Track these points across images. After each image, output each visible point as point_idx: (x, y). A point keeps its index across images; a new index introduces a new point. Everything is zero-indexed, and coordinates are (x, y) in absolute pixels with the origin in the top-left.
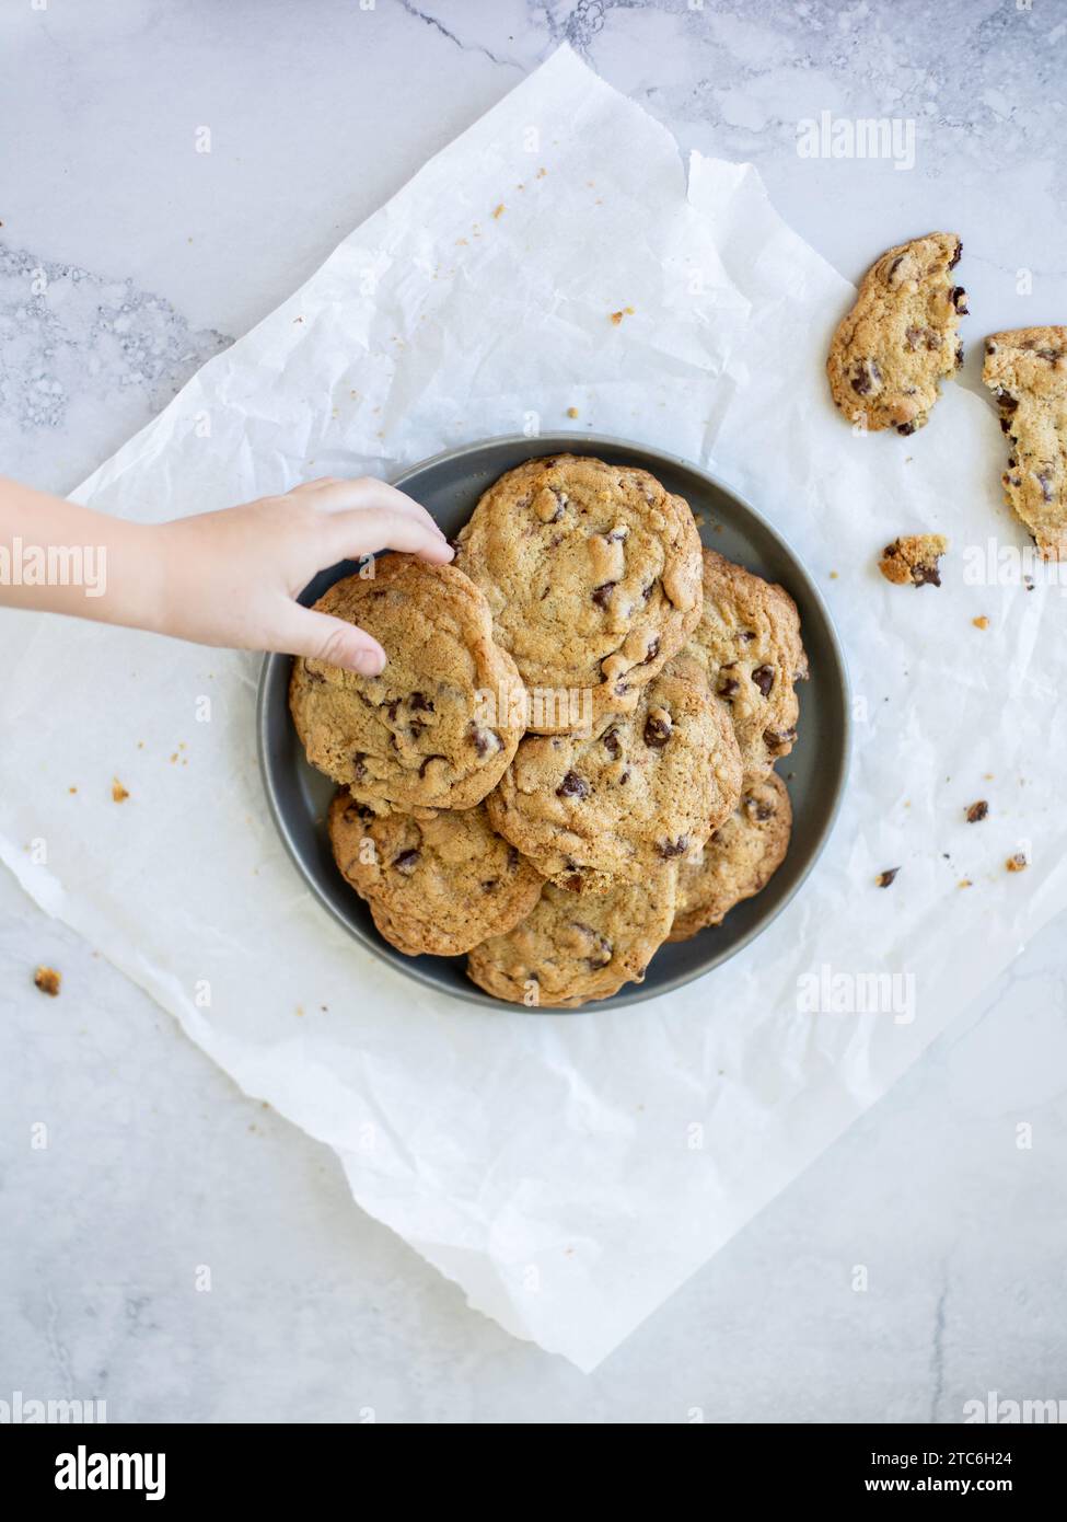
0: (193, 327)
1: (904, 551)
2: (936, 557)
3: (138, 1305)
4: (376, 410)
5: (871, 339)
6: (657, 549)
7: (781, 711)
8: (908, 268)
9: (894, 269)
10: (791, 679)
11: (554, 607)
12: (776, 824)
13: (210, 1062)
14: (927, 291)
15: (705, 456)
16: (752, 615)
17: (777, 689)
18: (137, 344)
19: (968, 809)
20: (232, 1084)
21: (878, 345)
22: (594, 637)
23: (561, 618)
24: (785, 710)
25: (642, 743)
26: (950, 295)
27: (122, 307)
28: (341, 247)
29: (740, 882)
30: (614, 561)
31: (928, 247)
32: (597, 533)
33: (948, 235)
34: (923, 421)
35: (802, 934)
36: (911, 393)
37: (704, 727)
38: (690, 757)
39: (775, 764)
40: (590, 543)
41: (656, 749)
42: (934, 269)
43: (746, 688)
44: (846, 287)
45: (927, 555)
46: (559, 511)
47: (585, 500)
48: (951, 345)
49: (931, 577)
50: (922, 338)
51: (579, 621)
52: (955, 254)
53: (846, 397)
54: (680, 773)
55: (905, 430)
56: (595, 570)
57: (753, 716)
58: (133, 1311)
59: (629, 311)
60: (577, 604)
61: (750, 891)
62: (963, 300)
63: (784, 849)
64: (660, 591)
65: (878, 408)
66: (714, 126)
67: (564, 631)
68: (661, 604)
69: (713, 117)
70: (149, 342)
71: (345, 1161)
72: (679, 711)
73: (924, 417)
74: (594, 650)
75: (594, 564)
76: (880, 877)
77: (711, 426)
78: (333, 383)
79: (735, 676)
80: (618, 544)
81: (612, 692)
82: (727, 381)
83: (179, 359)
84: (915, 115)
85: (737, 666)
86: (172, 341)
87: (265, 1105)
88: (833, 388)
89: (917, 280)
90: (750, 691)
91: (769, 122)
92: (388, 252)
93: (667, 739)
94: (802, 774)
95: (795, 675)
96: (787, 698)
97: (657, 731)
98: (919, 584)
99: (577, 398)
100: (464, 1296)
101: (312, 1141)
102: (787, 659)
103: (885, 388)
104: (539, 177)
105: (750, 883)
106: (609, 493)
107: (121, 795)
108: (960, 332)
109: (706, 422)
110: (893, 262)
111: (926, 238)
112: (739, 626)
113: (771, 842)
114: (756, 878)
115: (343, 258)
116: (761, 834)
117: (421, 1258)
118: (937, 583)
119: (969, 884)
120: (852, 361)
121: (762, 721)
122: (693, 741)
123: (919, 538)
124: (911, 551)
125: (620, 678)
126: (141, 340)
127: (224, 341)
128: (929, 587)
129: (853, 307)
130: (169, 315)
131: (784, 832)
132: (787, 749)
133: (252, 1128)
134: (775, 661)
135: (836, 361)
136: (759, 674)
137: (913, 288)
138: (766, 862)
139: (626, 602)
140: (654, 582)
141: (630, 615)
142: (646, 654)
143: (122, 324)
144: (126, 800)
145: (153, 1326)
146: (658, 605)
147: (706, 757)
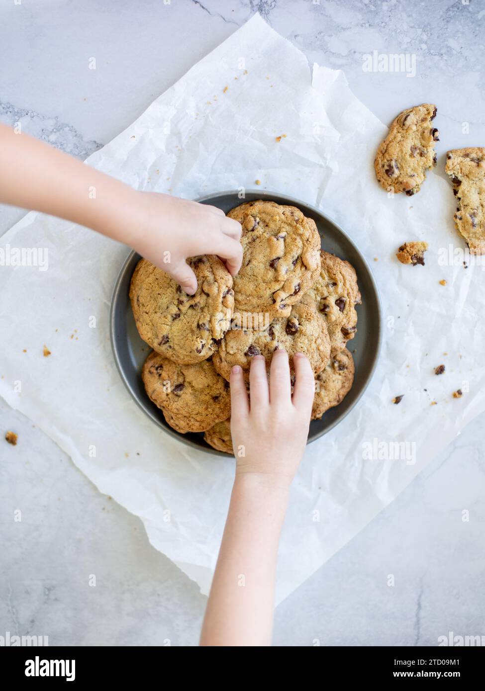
0: (85, 139)
1: (408, 249)
2: (423, 252)
3: (49, 590)
4: (168, 179)
5: (395, 151)
6: (299, 243)
7: (349, 318)
8: (412, 119)
9: (405, 119)
10: (353, 304)
11: (252, 269)
12: (347, 373)
13: (85, 477)
14: (420, 129)
15: (318, 202)
16: (335, 275)
17: (347, 308)
18: (59, 147)
19: (436, 368)
20: (95, 488)
21: (398, 154)
22: (270, 283)
23: (255, 274)
24: (351, 318)
25: (285, 333)
26: (431, 132)
27: (53, 130)
28: (154, 104)
29: (330, 399)
30: (280, 247)
31: (421, 110)
32: (272, 235)
33: (431, 104)
34: (417, 189)
35: (358, 425)
36: (412, 176)
37: (314, 327)
38: (306, 340)
39: (347, 343)
40: (269, 240)
41: (291, 336)
42: (424, 120)
43: (333, 308)
44: (384, 127)
45: (419, 251)
46: (255, 226)
47: (267, 221)
48: (431, 155)
49: (420, 261)
50: (418, 151)
51: (264, 276)
52: (434, 113)
53: (383, 177)
54: (302, 347)
55: (409, 193)
56: (271, 252)
57: (336, 321)
58: (47, 593)
59: (284, 136)
60: (262, 268)
61: (335, 403)
62: (437, 134)
63: (351, 384)
64: (301, 262)
65: (397, 183)
66: (325, 53)
67: (257, 280)
68: (301, 267)
69: (324, 48)
70: (65, 146)
71: (146, 524)
72: (302, 319)
73: (418, 188)
74: (270, 288)
75: (271, 249)
76: (395, 399)
77: (321, 189)
78: (149, 166)
79: (327, 302)
80: (282, 240)
81: (278, 308)
82: (329, 169)
83: (79, 154)
84: (416, 50)
85: (328, 298)
86: (76, 146)
87: (110, 498)
88: (377, 173)
89: (416, 125)
90: (335, 310)
91: (350, 51)
92: (175, 106)
93: (296, 331)
94: (359, 349)
95: (355, 302)
96: (351, 312)
97: (292, 327)
98: (414, 264)
99: (260, 175)
100: (199, 588)
101: (131, 515)
102: (351, 294)
103: (401, 174)
104: (244, 74)
105: (335, 400)
106: (277, 217)
107: (47, 353)
108: (435, 149)
109: (319, 188)
110: (405, 116)
111: (420, 106)
112: (329, 280)
113: (344, 381)
114: (338, 397)
115: (155, 109)
116: (340, 377)
117: (180, 570)
118: (423, 264)
119: (436, 403)
120: (386, 161)
121: (340, 323)
122: (308, 333)
123: (415, 242)
124: (411, 249)
125: (282, 301)
126: (61, 145)
127: (99, 146)
128: (419, 266)
129: (386, 137)
130: (75, 134)
131: (351, 377)
132: (352, 336)
133: (104, 509)
134: (346, 295)
135: (378, 161)
136: (339, 301)
137: (414, 128)
138: (342, 390)
139: (284, 267)
140: (298, 257)
141: (286, 273)
142: (294, 290)
143: (53, 138)
144: (49, 356)
145: (56, 600)
146: (299, 268)
147: (314, 340)
